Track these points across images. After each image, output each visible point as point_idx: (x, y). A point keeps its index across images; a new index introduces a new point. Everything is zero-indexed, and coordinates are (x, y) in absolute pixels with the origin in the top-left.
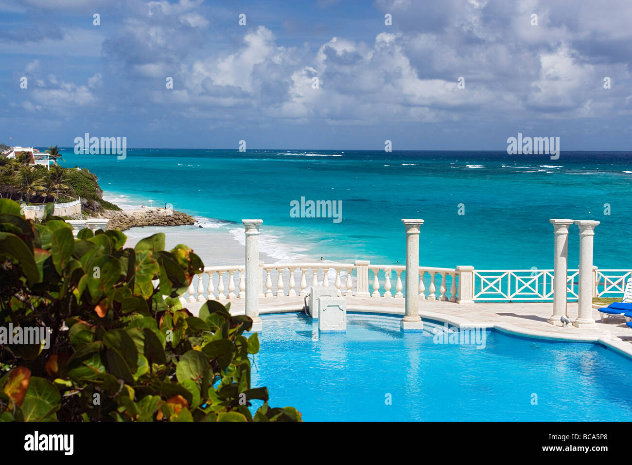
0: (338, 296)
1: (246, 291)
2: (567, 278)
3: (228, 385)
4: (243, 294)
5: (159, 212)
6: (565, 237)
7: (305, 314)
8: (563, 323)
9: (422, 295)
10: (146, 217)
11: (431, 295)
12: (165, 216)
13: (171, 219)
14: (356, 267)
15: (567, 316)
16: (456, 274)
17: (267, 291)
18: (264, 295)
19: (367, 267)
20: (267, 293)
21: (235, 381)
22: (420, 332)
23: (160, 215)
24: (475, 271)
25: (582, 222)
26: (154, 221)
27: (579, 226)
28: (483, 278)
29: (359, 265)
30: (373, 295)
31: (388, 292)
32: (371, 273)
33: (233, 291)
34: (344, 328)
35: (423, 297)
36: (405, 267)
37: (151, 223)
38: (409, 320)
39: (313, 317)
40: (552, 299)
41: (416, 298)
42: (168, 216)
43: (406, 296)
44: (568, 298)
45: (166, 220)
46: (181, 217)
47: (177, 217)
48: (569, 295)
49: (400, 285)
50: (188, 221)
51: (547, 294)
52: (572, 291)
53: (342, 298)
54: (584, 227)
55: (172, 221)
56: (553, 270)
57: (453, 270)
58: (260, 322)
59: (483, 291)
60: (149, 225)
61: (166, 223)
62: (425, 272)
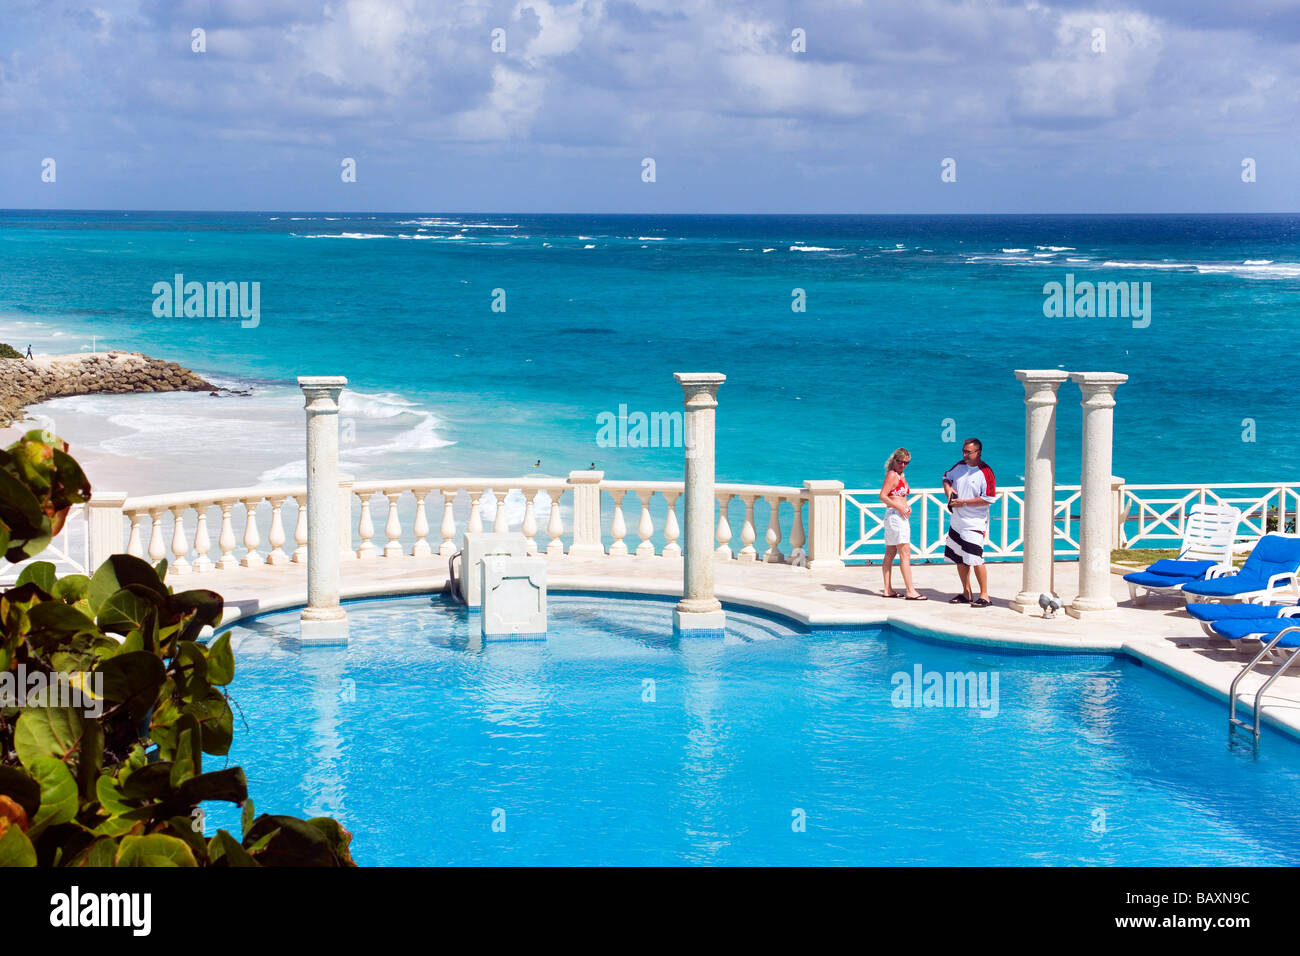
0: (528, 555)
1: (309, 545)
2: (1054, 507)
3: (145, 769)
4: (302, 552)
5: (115, 360)
6: (1049, 410)
7: (452, 596)
8: (1045, 609)
9: (726, 549)
10: (82, 373)
11: (744, 550)
12: (129, 370)
13: (144, 377)
14: (572, 485)
15: (1052, 592)
16: (803, 501)
17: (363, 546)
18: (355, 554)
19: (597, 487)
20: (364, 549)
21: (165, 757)
22: (718, 636)
23: (115, 368)
24: (847, 494)
25: (1088, 375)
26: (101, 382)
27: (1081, 387)
28: (864, 508)
29: (579, 481)
30: (611, 551)
31: (647, 545)
32: (607, 501)
33: (280, 546)
34: (540, 627)
35: (726, 554)
36: (681, 485)
37: (95, 386)
38: (694, 607)
39: (471, 604)
40: (1020, 554)
41: (707, 557)
42: (136, 371)
43: (686, 553)
44: (1057, 553)
45: (131, 380)
46: (168, 373)
47: (157, 373)
48: (1059, 544)
49: (674, 528)
50: (184, 383)
51: (1009, 543)
52: (1065, 535)
53: (538, 558)
54: (1093, 388)
55: (145, 382)
56: (1021, 489)
57: (796, 491)
58: (344, 617)
59: (865, 538)
60: (90, 392)
61: (131, 387)
62: (733, 496)
